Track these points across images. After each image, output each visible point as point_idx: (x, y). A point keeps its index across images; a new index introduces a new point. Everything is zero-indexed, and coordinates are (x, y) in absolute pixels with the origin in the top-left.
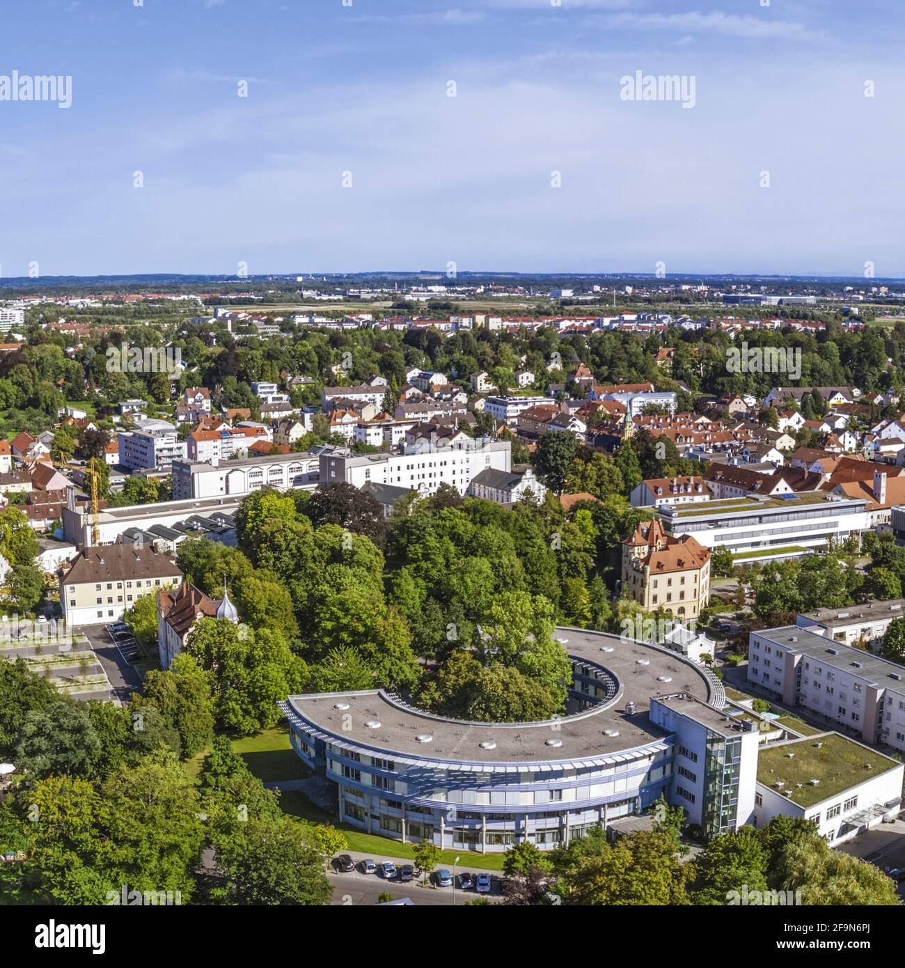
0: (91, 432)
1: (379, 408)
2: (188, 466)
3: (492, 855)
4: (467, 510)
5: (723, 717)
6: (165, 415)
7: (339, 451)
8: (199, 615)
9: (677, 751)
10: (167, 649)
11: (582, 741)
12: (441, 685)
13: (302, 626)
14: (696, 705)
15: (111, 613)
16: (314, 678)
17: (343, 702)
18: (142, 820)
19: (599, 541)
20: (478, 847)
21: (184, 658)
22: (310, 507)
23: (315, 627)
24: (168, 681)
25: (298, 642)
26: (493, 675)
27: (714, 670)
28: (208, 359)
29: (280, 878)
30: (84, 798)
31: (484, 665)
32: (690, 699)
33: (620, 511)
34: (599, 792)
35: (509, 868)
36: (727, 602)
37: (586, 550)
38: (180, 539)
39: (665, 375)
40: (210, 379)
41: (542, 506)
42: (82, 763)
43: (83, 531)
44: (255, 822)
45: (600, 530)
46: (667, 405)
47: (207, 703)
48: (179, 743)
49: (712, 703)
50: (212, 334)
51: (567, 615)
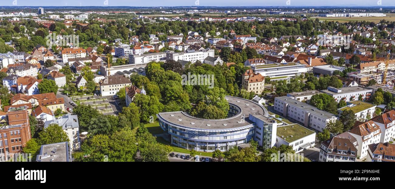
0: (107, 47)
1: (181, 41)
2: (133, 56)
3: (209, 153)
4: (203, 67)
5: (268, 119)
6: (127, 43)
7: (171, 52)
8: (136, 93)
9: (256, 127)
10: (128, 101)
11: (232, 124)
12: (197, 110)
13: (162, 96)
14: (261, 116)
15: (113, 93)
16: (165, 108)
17: (172, 114)
18: (121, 145)
19: (236, 74)
20: (206, 151)
21: (132, 104)
22: (164, 66)
23: (165, 96)
24: (128, 110)
25: (162, 100)
26: (210, 108)
27: (265, 107)
28: (137, 28)
29: (156, 159)
30: (106, 140)
31: (207, 105)
32: (259, 114)
33: (242, 67)
34: (236, 137)
35: (214, 156)
36: (269, 90)
37: (233, 77)
38: (131, 74)
39: (254, 33)
40: (138, 34)
41: (222, 66)
42: (106, 131)
43: (106, 72)
44: (150, 145)
45: (237, 72)
46: (254, 40)
47: (138, 115)
48: (131, 125)
49: (265, 115)
50: (138, 22)
51: (228, 93)
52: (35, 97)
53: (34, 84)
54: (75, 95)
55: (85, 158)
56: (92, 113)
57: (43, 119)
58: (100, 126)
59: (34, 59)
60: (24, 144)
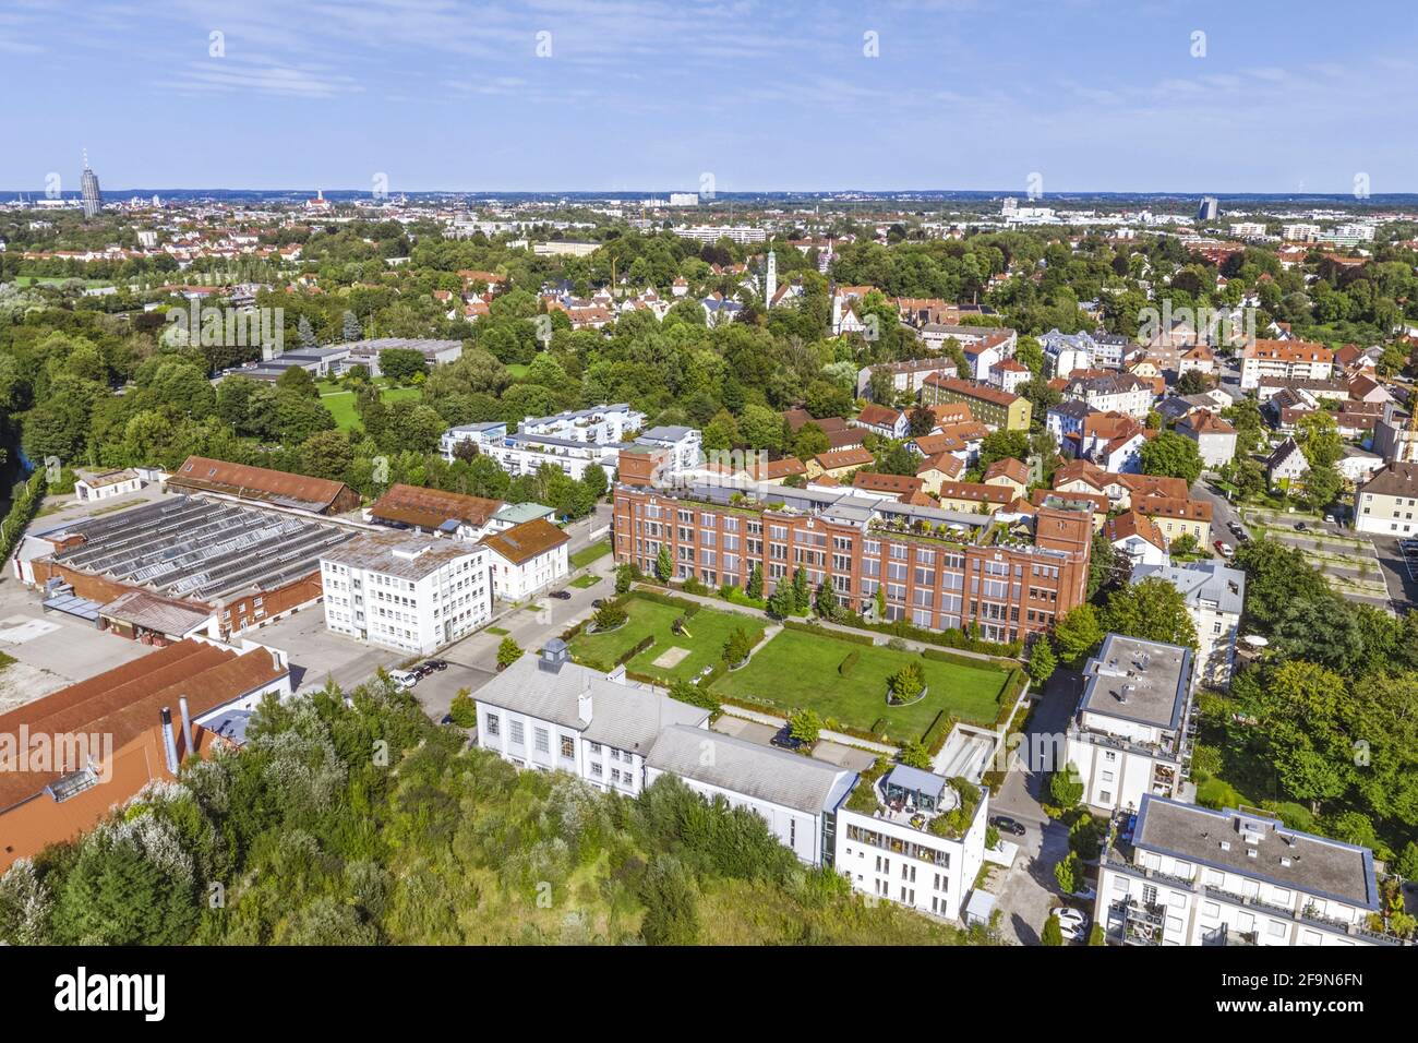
15: (1407, 529)
18: (1388, 730)
30: (1331, 690)
42: (1338, 658)
43: (1395, 446)
52: (1123, 482)
53: (1131, 441)
54: (1254, 503)
55: (1237, 723)
56: (1302, 580)
57: (1133, 555)
58: (1321, 634)
59: (1150, 361)
60: (1062, 613)
